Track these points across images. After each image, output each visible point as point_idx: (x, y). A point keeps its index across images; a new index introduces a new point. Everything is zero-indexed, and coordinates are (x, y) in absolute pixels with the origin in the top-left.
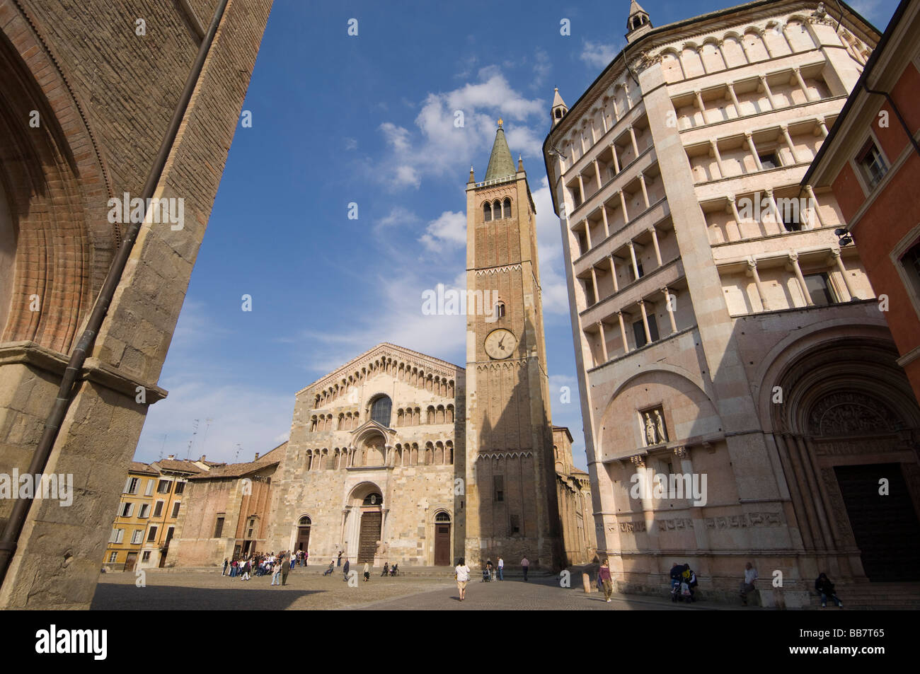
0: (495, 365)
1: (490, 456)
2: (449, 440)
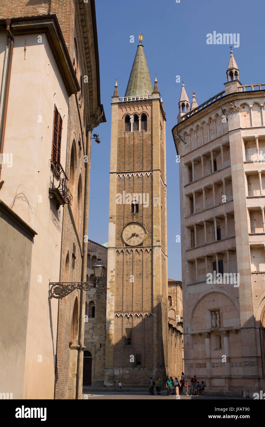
0: (129, 250)
1: (124, 315)
2: (91, 300)
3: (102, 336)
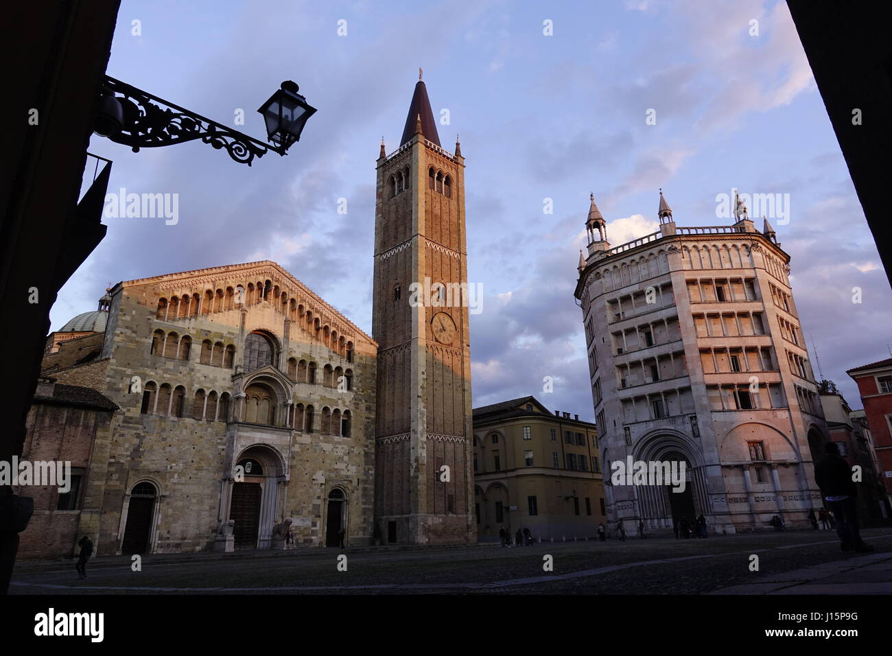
1: (435, 438)
2: (347, 409)
3: (360, 468)
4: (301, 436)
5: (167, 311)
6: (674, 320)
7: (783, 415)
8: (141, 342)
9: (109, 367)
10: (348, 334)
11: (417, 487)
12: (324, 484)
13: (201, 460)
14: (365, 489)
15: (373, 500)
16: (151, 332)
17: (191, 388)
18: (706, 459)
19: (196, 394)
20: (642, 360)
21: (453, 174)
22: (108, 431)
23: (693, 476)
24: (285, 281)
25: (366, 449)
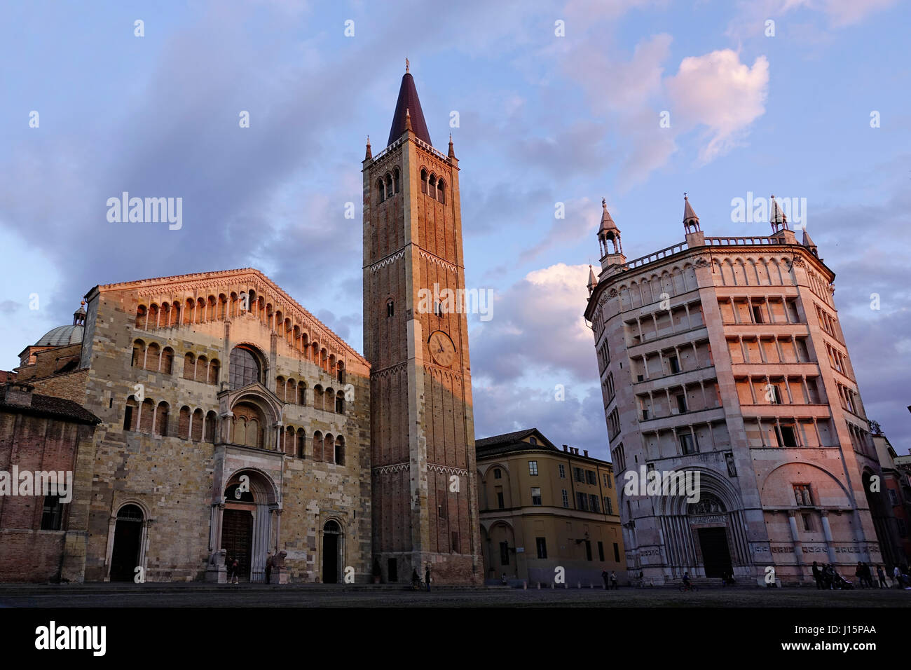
0: (437, 370)
1: (436, 469)
2: (341, 434)
3: (356, 499)
4: (293, 462)
5: (146, 321)
6: (704, 343)
7: (833, 455)
8: (121, 353)
9: (88, 378)
10: (339, 353)
11: (418, 522)
12: (319, 515)
13: (188, 483)
14: (362, 522)
15: (370, 534)
16: (131, 342)
17: (175, 405)
18: (744, 501)
19: (181, 412)
20: (666, 388)
21: (446, 177)
22: (91, 446)
23: (729, 521)
24: (270, 291)
25: (361, 478)
